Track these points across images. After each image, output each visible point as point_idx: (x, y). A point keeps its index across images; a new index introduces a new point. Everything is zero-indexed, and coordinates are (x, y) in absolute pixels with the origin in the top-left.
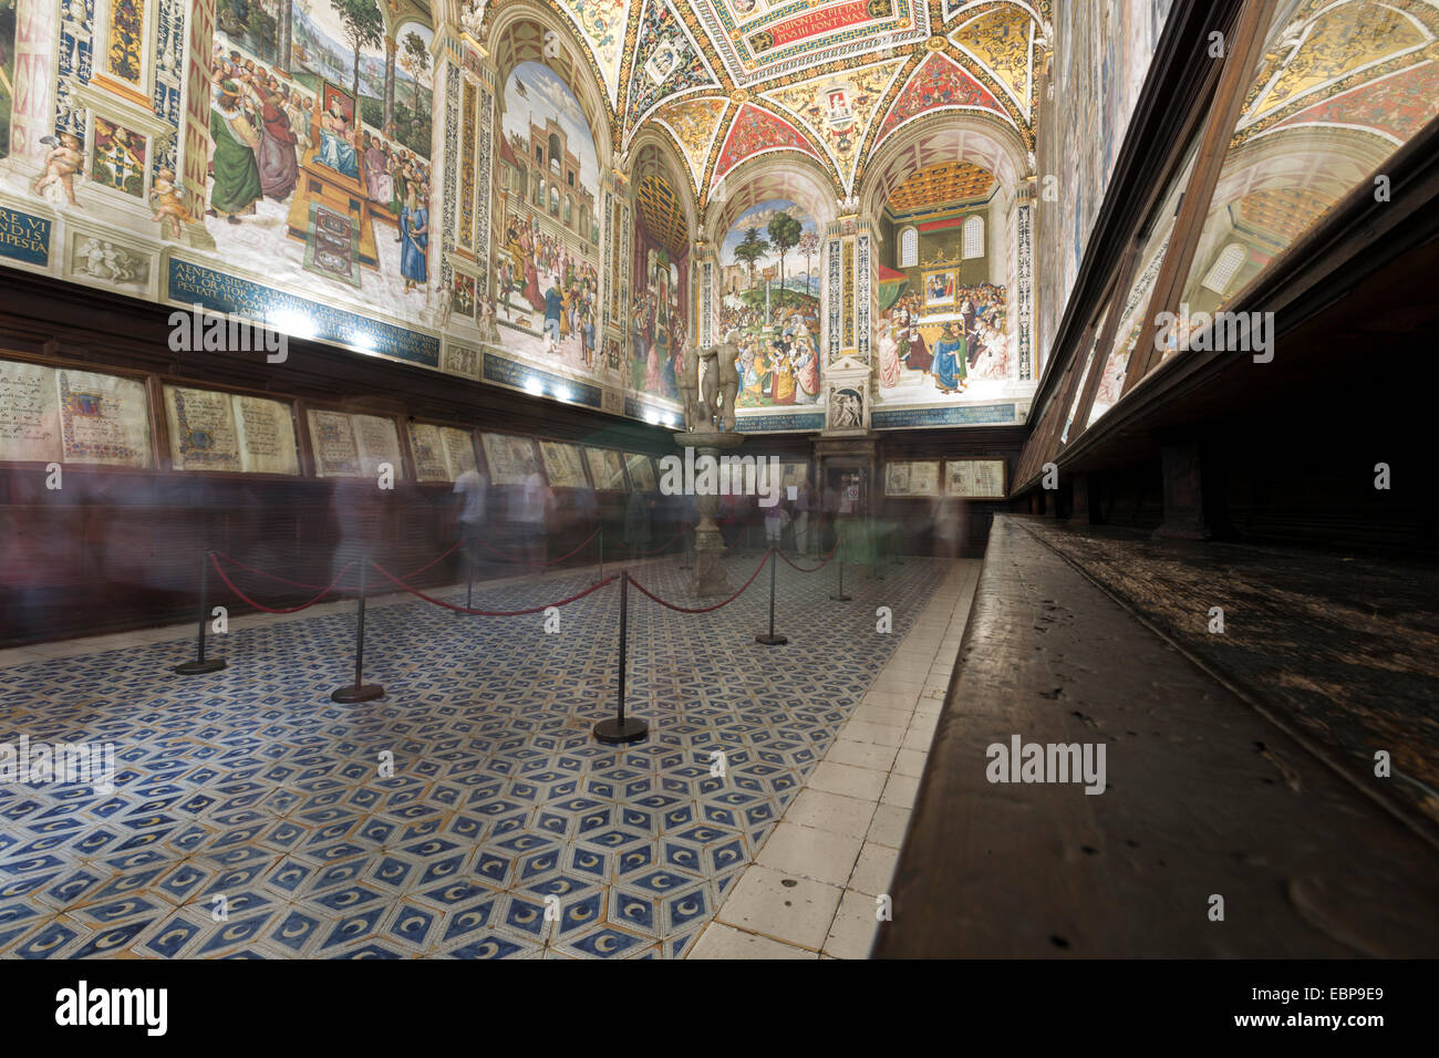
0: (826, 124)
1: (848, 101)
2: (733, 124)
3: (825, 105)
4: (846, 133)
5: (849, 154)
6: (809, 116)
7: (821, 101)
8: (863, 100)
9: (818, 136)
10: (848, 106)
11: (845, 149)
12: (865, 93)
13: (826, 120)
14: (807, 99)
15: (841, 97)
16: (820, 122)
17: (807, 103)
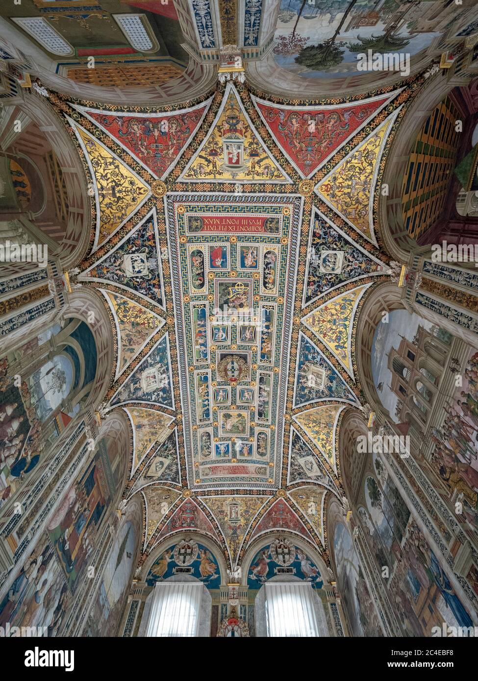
0: (246, 142)
1: (225, 156)
2: (325, 162)
3: (244, 156)
4: (230, 130)
5: (228, 113)
6: (260, 151)
7: (247, 162)
8: (214, 153)
9: (256, 133)
10: (226, 151)
11: (233, 118)
12: (211, 158)
13: (247, 145)
14: (256, 165)
15: (230, 160)
16: (251, 144)
17: (258, 162)
